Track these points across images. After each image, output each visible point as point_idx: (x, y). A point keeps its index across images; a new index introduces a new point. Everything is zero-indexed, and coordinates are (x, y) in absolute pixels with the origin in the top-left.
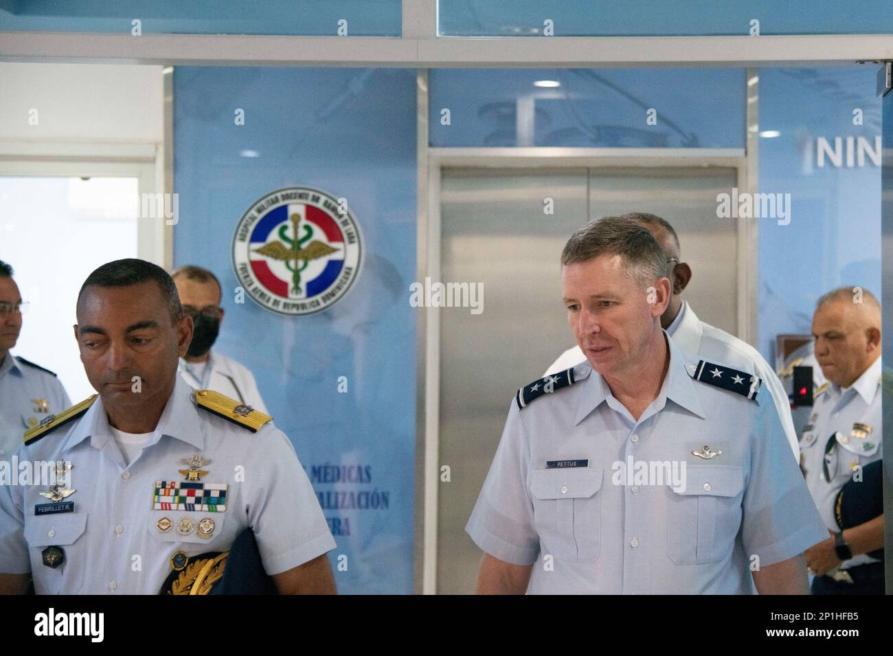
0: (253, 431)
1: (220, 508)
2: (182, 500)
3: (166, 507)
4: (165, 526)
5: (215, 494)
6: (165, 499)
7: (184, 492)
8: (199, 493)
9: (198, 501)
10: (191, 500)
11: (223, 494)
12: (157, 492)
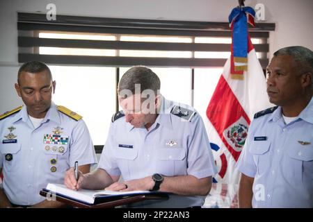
0: (77, 120)
1: (66, 143)
2: (53, 140)
3: (48, 142)
4: (48, 149)
5: (64, 139)
6: (47, 140)
7: (54, 138)
8: (59, 138)
9: (59, 141)
10: (56, 141)
11: (67, 139)
12: (45, 138)
